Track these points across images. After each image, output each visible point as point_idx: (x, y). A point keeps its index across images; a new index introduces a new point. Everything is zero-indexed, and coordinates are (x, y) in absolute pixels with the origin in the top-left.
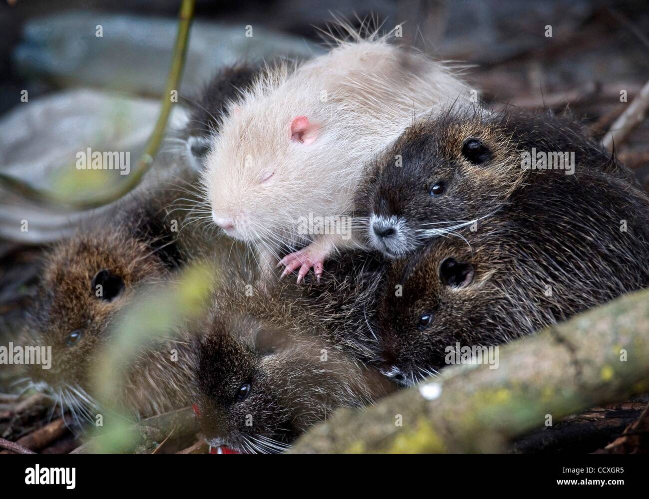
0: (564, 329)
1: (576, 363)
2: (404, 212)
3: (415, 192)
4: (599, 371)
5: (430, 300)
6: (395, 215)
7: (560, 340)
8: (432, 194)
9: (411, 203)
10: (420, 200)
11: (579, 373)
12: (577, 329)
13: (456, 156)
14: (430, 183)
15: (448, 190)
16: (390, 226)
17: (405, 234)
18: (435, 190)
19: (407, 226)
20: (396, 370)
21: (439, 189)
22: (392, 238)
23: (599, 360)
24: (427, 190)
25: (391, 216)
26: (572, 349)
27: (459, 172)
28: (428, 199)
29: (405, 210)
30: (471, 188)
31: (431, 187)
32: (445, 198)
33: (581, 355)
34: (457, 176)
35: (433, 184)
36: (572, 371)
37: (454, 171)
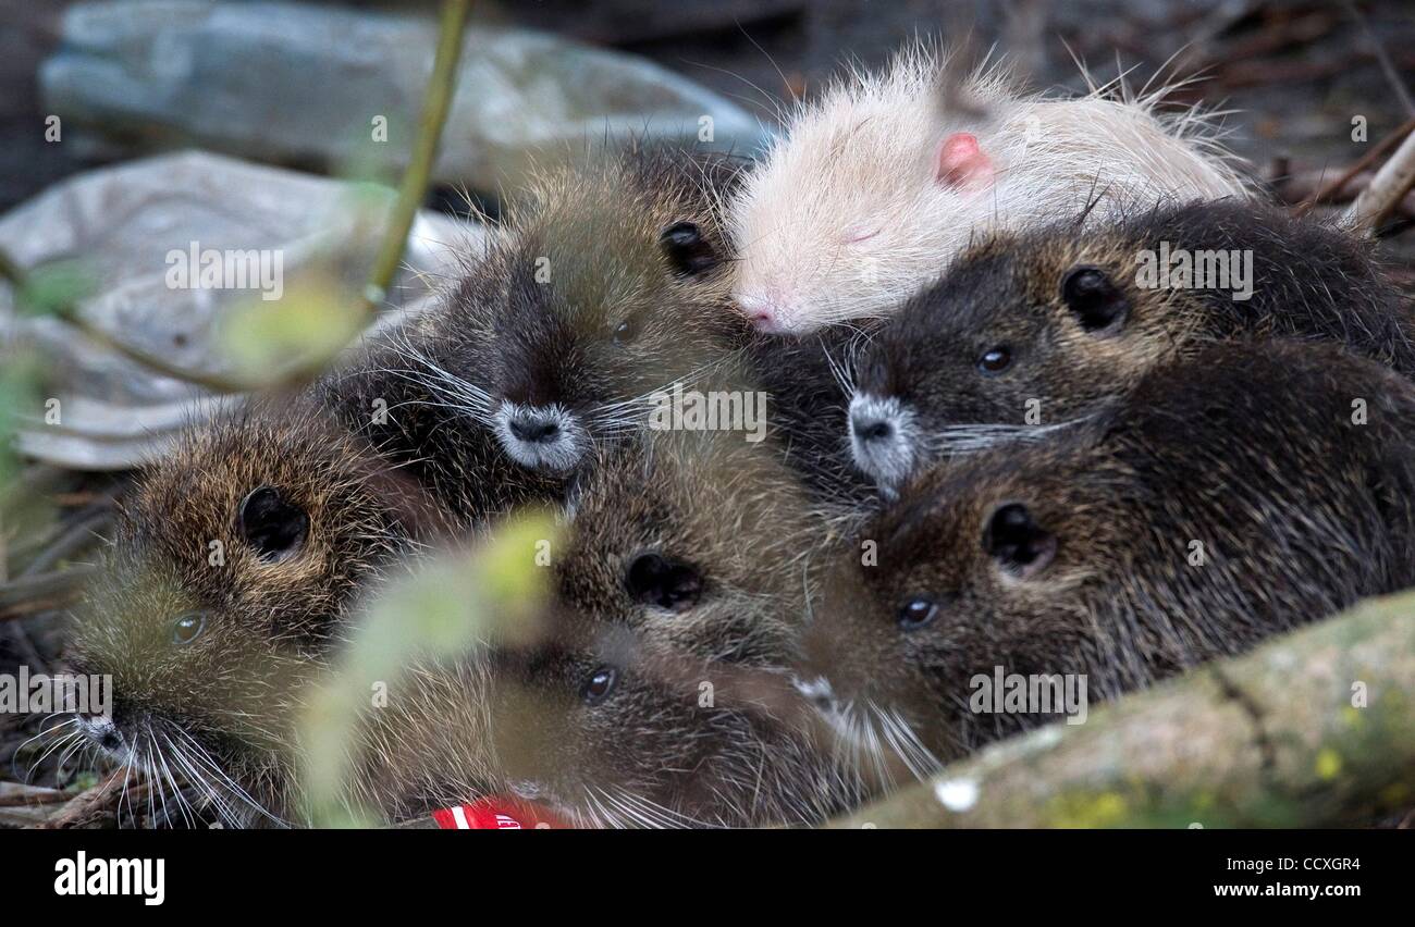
0: (1238, 670)
1: (1263, 741)
2: (916, 396)
3: (945, 358)
4: (1311, 758)
5: (949, 574)
6: (896, 397)
7: (1231, 693)
8: (982, 367)
9: (934, 378)
10: (954, 375)
11: (1269, 763)
12: (1267, 669)
13: (1048, 301)
14: (982, 346)
15: (1019, 365)
16: (881, 417)
17: (911, 440)
18: (992, 362)
19: (917, 424)
20: (823, 686)
21: (998, 361)
22: (884, 443)
23: (1310, 737)
24: (975, 359)
25: (888, 398)
26: (1255, 712)
27: (1050, 336)
28: (971, 378)
29: (917, 391)
30: (1065, 373)
31: (982, 354)
32: (1008, 382)
33: (1272, 726)
34: (1043, 341)
35: (987, 349)
36: (1255, 757)
37: (1039, 331)
